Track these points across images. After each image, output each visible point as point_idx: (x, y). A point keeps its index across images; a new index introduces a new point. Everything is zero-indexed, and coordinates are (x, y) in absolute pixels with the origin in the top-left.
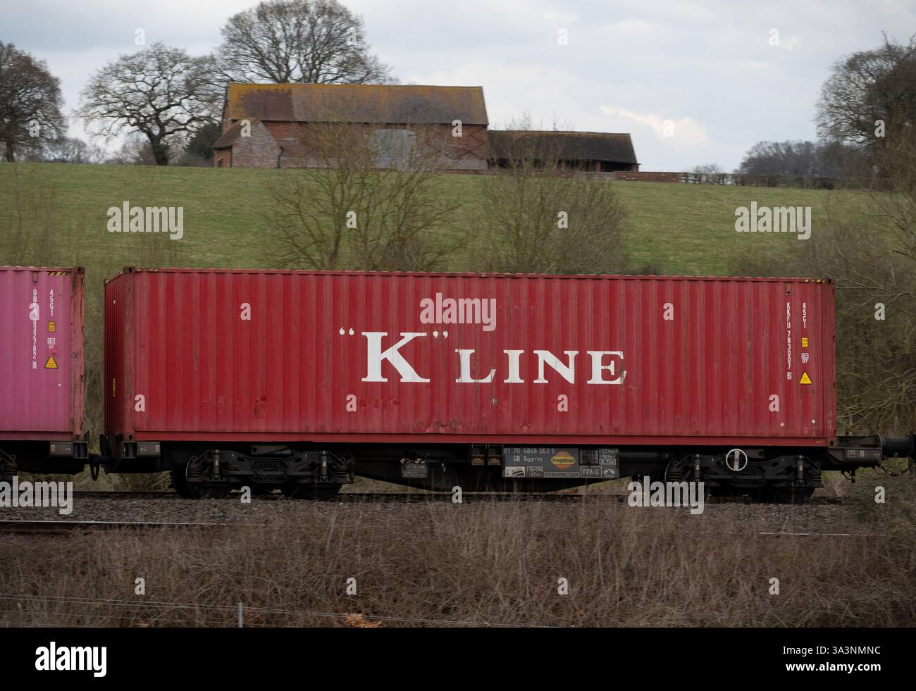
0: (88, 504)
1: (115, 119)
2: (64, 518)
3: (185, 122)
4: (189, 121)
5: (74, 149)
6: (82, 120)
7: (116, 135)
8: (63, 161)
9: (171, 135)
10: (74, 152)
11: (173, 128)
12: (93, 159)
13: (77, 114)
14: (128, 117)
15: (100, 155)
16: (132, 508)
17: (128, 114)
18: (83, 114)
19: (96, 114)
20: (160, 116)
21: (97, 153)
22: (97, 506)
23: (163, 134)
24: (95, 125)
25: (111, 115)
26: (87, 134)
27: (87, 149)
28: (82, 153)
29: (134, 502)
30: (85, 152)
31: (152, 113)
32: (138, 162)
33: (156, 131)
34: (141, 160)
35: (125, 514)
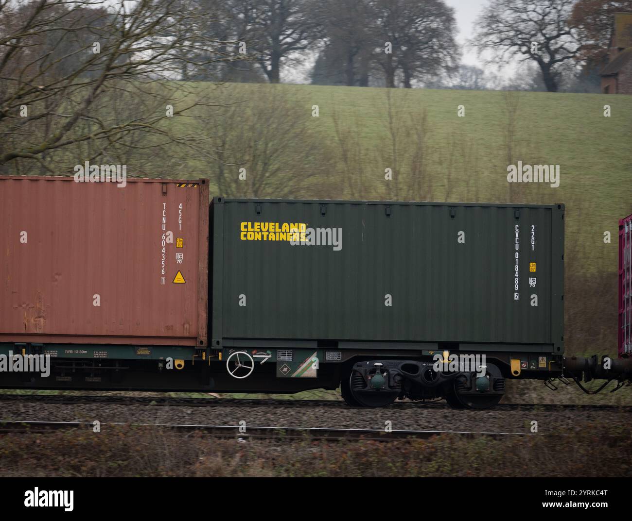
0: (447, 414)
1: (507, 47)
2: (423, 428)
3: (574, 50)
4: (578, 50)
5: (471, 76)
6: (475, 49)
7: (507, 63)
8: (462, 88)
9: (561, 63)
10: (471, 80)
11: (563, 56)
12: (489, 85)
13: (471, 43)
14: (520, 45)
15: (497, 82)
16: (488, 419)
17: (520, 43)
18: (476, 43)
19: (488, 43)
20: (550, 45)
21: (493, 79)
22: (455, 417)
23: (553, 61)
24: (488, 53)
25: (504, 43)
26: (480, 62)
27: (483, 76)
28: (479, 80)
29: (490, 414)
30: (483, 79)
31: (542, 42)
32: (533, 89)
33: (546, 59)
34: (536, 86)
35: (482, 424)
